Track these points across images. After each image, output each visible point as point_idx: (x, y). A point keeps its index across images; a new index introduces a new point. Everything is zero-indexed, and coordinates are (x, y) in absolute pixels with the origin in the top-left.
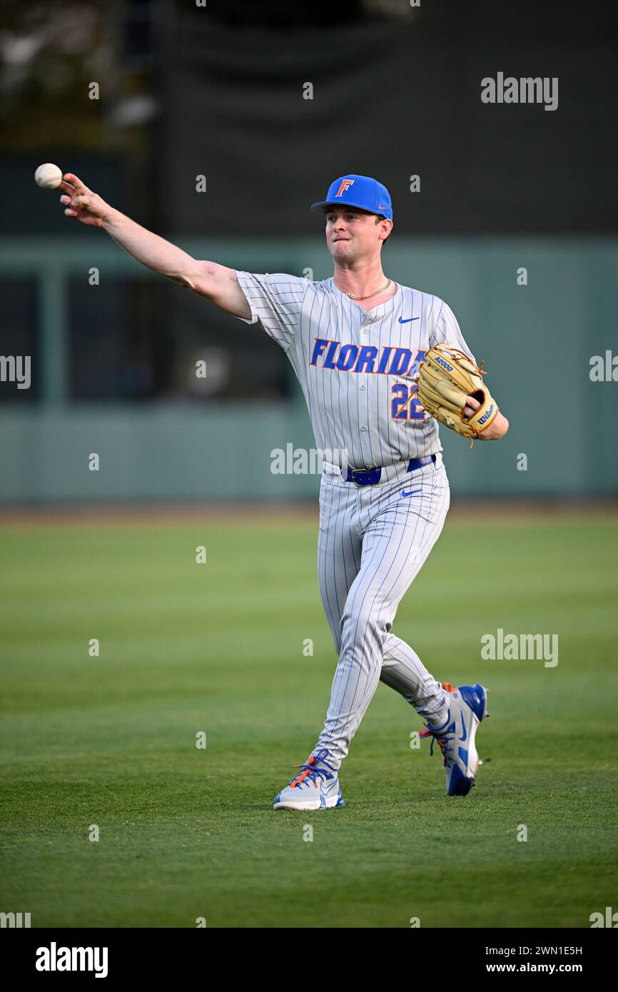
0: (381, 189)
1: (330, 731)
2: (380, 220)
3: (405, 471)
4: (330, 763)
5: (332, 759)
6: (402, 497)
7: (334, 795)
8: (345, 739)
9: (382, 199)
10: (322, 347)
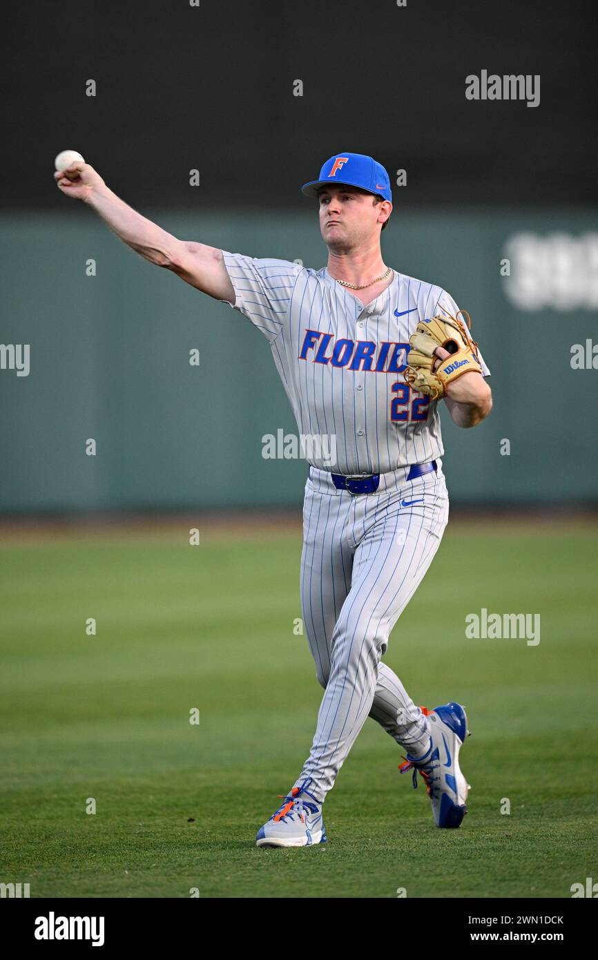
0: (378, 167)
1: (316, 759)
2: (378, 201)
3: (405, 479)
4: (315, 794)
5: (317, 789)
6: (402, 507)
7: (317, 831)
8: (332, 767)
9: (380, 178)
10: (313, 339)
